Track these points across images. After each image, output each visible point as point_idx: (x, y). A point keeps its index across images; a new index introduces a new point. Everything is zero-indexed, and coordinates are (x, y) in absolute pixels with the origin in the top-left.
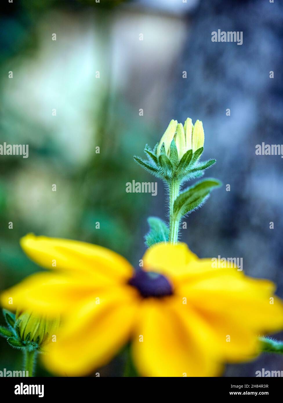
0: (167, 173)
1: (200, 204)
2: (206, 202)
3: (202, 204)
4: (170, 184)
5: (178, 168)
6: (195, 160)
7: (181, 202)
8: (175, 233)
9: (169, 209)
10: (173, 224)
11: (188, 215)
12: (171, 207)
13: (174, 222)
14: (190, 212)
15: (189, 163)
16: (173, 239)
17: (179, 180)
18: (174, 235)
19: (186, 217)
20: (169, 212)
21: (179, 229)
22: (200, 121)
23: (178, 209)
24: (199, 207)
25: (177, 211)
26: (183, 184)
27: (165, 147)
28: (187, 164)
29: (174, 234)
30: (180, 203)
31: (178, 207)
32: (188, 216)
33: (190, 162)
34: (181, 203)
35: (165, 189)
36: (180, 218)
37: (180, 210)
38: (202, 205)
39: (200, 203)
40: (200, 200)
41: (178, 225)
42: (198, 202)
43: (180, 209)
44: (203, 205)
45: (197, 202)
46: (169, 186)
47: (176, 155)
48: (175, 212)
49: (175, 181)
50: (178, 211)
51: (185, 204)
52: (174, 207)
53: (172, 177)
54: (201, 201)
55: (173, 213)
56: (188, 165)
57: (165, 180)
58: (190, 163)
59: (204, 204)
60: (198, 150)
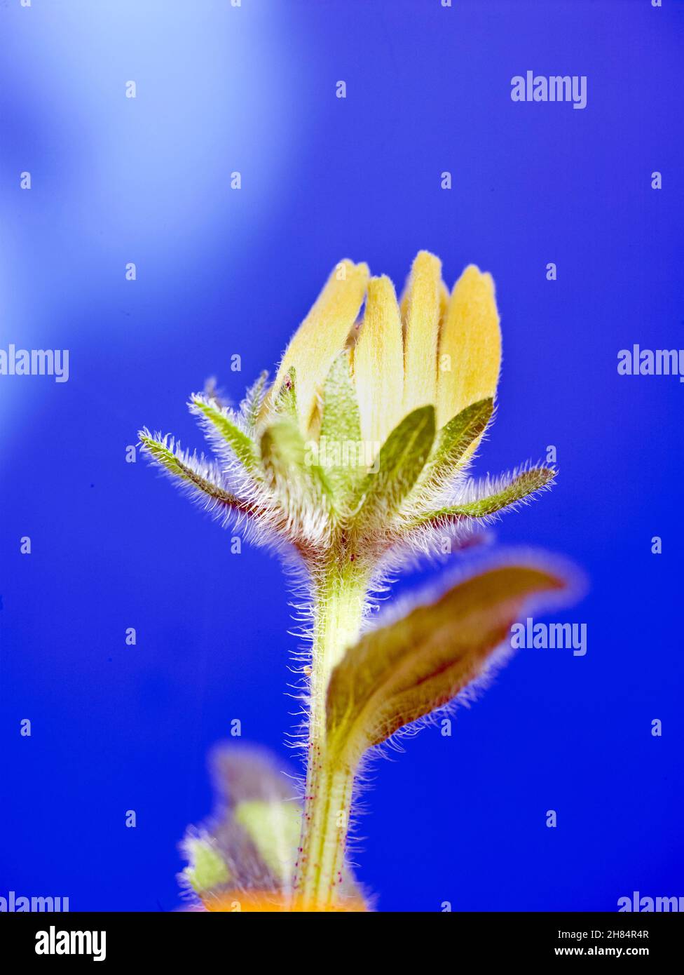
0: (301, 525)
1: (463, 689)
2: (496, 679)
3: (476, 689)
4: (319, 581)
5: (360, 498)
6: (446, 463)
7: (366, 674)
8: (331, 835)
9: (307, 708)
10: (322, 791)
11: (404, 742)
12: (316, 701)
13: (330, 777)
14: (411, 729)
15: (415, 477)
16: (318, 867)
17: (363, 562)
18: (326, 844)
19: (390, 752)
20: (306, 725)
21: (352, 817)
22: (483, 269)
23: (349, 712)
24: (459, 705)
25: (345, 722)
26: (386, 584)
27: (299, 388)
28: (406, 483)
29: (323, 840)
30: (359, 680)
31: (351, 704)
32: (402, 751)
33: (419, 472)
34: (369, 680)
35: (291, 604)
36: (361, 757)
37: (360, 718)
38: (473, 695)
39: (465, 684)
40: (467, 670)
41: (349, 794)
42: (457, 676)
43: (360, 711)
44: (481, 695)
45: (451, 680)
46: (313, 590)
47: (353, 435)
48: (337, 725)
49: (341, 564)
50: (353, 719)
51: (390, 685)
52: (330, 703)
53: (325, 546)
54: (473, 677)
55: (323, 731)
56: (411, 485)
57: (293, 558)
58: (422, 477)
59: (483, 690)
60: (464, 412)
